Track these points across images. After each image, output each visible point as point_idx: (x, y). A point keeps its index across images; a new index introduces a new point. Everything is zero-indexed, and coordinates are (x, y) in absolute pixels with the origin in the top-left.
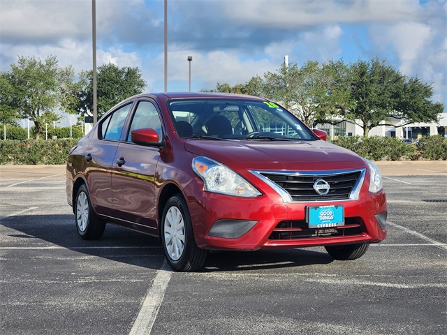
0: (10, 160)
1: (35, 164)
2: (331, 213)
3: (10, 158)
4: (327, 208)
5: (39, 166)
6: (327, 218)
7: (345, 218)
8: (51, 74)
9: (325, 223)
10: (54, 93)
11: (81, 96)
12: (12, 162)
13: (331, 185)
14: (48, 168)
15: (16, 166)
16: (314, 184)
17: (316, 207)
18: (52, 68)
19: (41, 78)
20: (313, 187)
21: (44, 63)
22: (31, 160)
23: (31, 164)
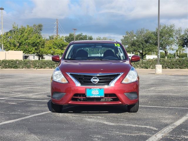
0: (138, 67)
1: (147, 68)
2: (97, 91)
3: (138, 66)
4: (95, 89)
5: (149, 70)
6: (95, 93)
7: (105, 94)
8: (172, 31)
9: (94, 96)
10: (173, 39)
11: (185, 40)
12: (138, 68)
13: (100, 79)
14: (152, 70)
15: (140, 69)
16: (91, 79)
17: (90, 89)
18: (172, 29)
19: (167, 33)
20: (90, 80)
21: (169, 27)
22: (146, 67)
23: (145, 69)
